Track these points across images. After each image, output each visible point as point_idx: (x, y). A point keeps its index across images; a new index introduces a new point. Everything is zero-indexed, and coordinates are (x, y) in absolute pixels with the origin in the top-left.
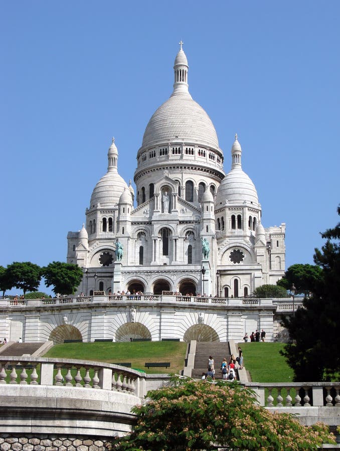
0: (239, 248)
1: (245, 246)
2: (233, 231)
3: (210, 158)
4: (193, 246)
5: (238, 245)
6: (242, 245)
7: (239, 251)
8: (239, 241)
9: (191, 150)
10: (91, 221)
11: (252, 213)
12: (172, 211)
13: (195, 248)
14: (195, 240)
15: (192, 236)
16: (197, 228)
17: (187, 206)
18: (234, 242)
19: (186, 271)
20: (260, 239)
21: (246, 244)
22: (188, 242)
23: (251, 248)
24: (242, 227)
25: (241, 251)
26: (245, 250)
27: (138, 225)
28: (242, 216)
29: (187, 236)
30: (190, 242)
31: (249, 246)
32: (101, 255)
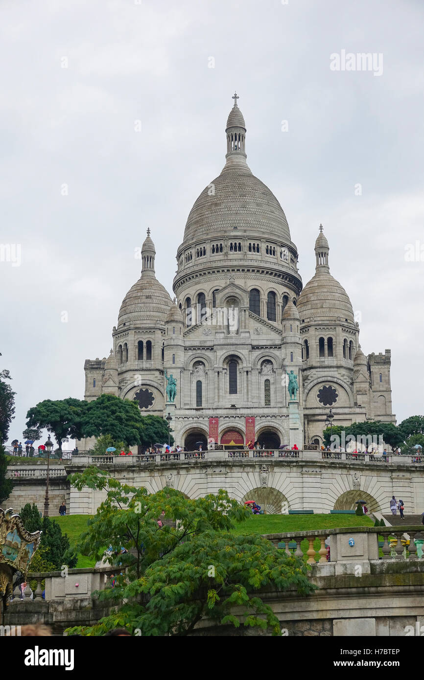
0: (331, 384)
1: (339, 381)
2: (323, 359)
3: (282, 257)
4: (272, 381)
5: (329, 379)
6: (335, 380)
7: (330, 387)
8: (330, 374)
9: (256, 246)
10: (121, 346)
11: (347, 335)
12: (241, 332)
13: (274, 383)
14: (275, 372)
15: (269, 366)
16: (277, 356)
17: (262, 326)
18: (323, 375)
19: (267, 416)
20: (361, 372)
21: (342, 378)
22: (265, 375)
23: (348, 383)
24: (334, 355)
25: (333, 388)
26: (340, 387)
27: (194, 351)
28: (334, 338)
29: (263, 367)
30: (267, 375)
31: (345, 381)
32: (136, 394)
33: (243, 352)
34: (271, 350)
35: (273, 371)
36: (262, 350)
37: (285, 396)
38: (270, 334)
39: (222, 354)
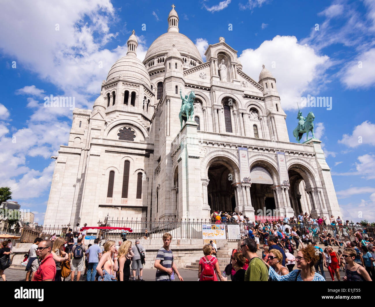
10: (109, 94)
13: (261, 128)
15: (255, 114)
16: (262, 106)
22: (253, 120)
27: (193, 89)
29: (250, 113)
32: (120, 130)
33: (239, 97)
34: (257, 100)
35: (259, 118)
36: (251, 99)
38: (254, 89)
39: (219, 95)
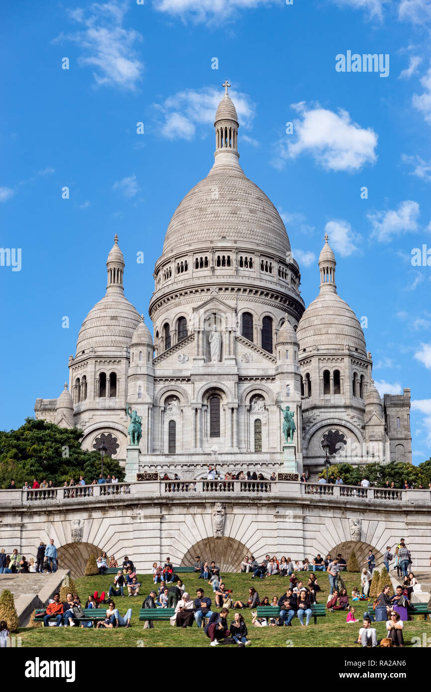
0: (338, 428)
1: (348, 425)
2: (327, 397)
3: (279, 275)
4: (263, 421)
5: (336, 421)
6: (343, 423)
7: (337, 431)
8: (337, 415)
9: (249, 260)
10: (78, 379)
11: (357, 368)
12: (226, 359)
13: (266, 423)
14: (267, 410)
15: (260, 403)
16: (270, 390)
17: (251, 351)
18: (329, 417)
19: (256, 464)
20: (374, 413)
21: (351, 421)
22: (255, 413)
23: (358, 427)
24: (342, 392)
25: (341, 433)
26: (349, 432)
27: (166, 383)
28: (341, 371)
29: (253, 404)
30: (258, 413)
31: (355, 424)
32: (97, 439)
33: (228, 385)
34: (263, 382)
35: (265, 408)
36: (253, 382)
37: (279, 440)
38: (262, 362)
39: (202, 385)
